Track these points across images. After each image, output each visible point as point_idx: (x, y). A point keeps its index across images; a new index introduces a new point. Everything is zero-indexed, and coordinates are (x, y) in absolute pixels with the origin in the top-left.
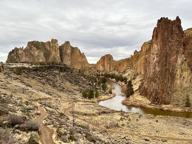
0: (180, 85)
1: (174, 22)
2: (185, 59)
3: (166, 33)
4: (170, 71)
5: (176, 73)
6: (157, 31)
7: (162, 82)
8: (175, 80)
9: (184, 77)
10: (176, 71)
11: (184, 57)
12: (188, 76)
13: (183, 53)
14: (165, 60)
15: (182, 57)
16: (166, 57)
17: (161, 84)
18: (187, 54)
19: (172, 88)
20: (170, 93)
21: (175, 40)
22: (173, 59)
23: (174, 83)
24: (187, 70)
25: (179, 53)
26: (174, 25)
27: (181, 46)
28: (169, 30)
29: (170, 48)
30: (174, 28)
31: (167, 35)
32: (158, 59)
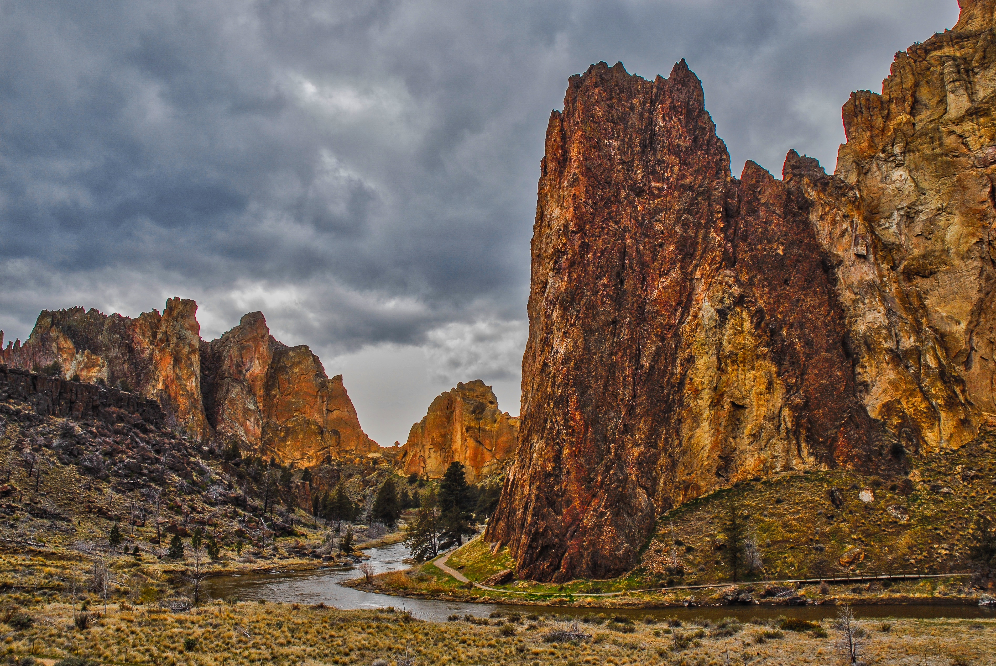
0: (715, 455)
1: (660, 89)
2: (736, 290)
3: (615, 143)
4: (646, 362)
5: (684, 375)
6: (562, 130)
7: (579, 426)
8: (679, 424)
9: (737, 403)
10: (682, 365)
11: (735, 282)
12: (762, 396)
13: (729, 259)
14: (615, 295)
15: (723, 282)
16: (619, 275)
17: (574, 440)
18: (753, 263)
19: (661, 470)
20: (643, 503)
21: (671, 180)
22: (663, 288)
23: (676, 442)
24: (753, 360)
25: (699, 253)
26: (661, 102)
27: (710, 223)
28: (633, 126)
29: (641, 228)
30: (664, 120)
31: (619, 149)
32: (564, 284)
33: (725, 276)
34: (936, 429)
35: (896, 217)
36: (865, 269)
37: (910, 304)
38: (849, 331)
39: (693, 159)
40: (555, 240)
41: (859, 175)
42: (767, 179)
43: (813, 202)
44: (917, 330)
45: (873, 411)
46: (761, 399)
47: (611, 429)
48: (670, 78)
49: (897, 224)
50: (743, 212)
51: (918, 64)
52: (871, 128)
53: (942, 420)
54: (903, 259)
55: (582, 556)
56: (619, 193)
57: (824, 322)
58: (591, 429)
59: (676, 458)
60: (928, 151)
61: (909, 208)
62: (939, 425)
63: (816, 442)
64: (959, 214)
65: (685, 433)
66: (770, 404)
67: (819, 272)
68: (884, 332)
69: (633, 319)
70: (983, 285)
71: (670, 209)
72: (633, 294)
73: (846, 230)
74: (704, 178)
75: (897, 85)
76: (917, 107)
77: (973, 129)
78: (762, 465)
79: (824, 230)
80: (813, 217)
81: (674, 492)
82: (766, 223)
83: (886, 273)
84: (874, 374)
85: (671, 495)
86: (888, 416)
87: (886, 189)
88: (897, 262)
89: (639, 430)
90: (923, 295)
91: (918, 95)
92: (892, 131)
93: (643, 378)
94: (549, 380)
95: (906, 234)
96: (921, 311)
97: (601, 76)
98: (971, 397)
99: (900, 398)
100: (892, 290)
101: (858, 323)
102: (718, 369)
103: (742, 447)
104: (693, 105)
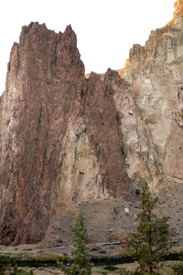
0: (72, 192)
1: (60, 37)
2: (84, 127)
3: (40, 61)
4: (48, 156)
5: (62, 161)
6: (18, 52)
7: (23, 184)
8: (59, 181)
9: (82, 172)
10: (62, 157)
11: (84, 123)
12: (91, 170)
13: (82, 112)
14: (37, 128)
15: (79, 123)
16: (39, 119)
17: (21, 189)
18: (91, 115)
19: (52, 199)
20: (45, 213)
21: (62, 79)
22: (56, 125)
23: (58, 188)
24: (88, 155)
25: (70, 111)
26: (60, 44)
27: (76, 97)
28: (48, 54)
29: (49, 99)
30: (61, 51)
31: (42, 64)
32: (17, 123)
33: (80, 120)
34: (151, 183)
35: (145, 98)
36: (132, 119)
37: (146, 134)
38: (124, 144)
39: (71, 70)
40: (15, 103)
41: (133, 80)
42: (99, 81)
43: (115, 91)
44: (148, 144)
45: (130, 175)
46: (90, 171)
47: (35, 184)
48: (64, 33)
49: (145, 101)
50: (89, 94)
51: (159, 37)
52: (139, 60)
53: (154, 180)
54: (145, 115)
55: (23, 235)
56: (40, 83)
57: (116, 141)
58: (27, 185)
59: (58, 194)
60: (158, 74)
61: (150, 96)
62: (153, 182)
63: (109, 188)
64: (167, 101)
65: (61, 184)
66: (94, 173)
67: (115, 120)
68: (137, 145)
69: (44, 138)
70: (172, 129)
71: (60, 92)
72: (45, 128)
73: (126, 103)
74: (75, 78)
75: (150, 45)
76: (156, 55)
77: (175, 69)
78: (89, 196)
79: (118, 103)
80: (115, 97)
81: (57, 207)
82: (97, 99)
83: (139, 121)
84: (132, 161)
85: (55, 209)
86: (135, 177)
87: (142, 86)
88: (143, 117)
89: (45, 184)
90: (151, 130)
91: (157, 50)
92: (147, 63)
93: (47, 163)
94: (10, 163)
95: (147, 106)
96: (150, 137)
97: (36, 29)
98: (164, 170)
99: (140, 171)
100: (140, 128)
101: (128, 140)
102: (75, 158)
103: (82, 189)
104: (73, 46)
